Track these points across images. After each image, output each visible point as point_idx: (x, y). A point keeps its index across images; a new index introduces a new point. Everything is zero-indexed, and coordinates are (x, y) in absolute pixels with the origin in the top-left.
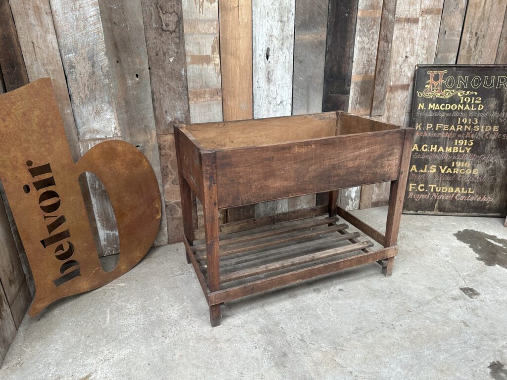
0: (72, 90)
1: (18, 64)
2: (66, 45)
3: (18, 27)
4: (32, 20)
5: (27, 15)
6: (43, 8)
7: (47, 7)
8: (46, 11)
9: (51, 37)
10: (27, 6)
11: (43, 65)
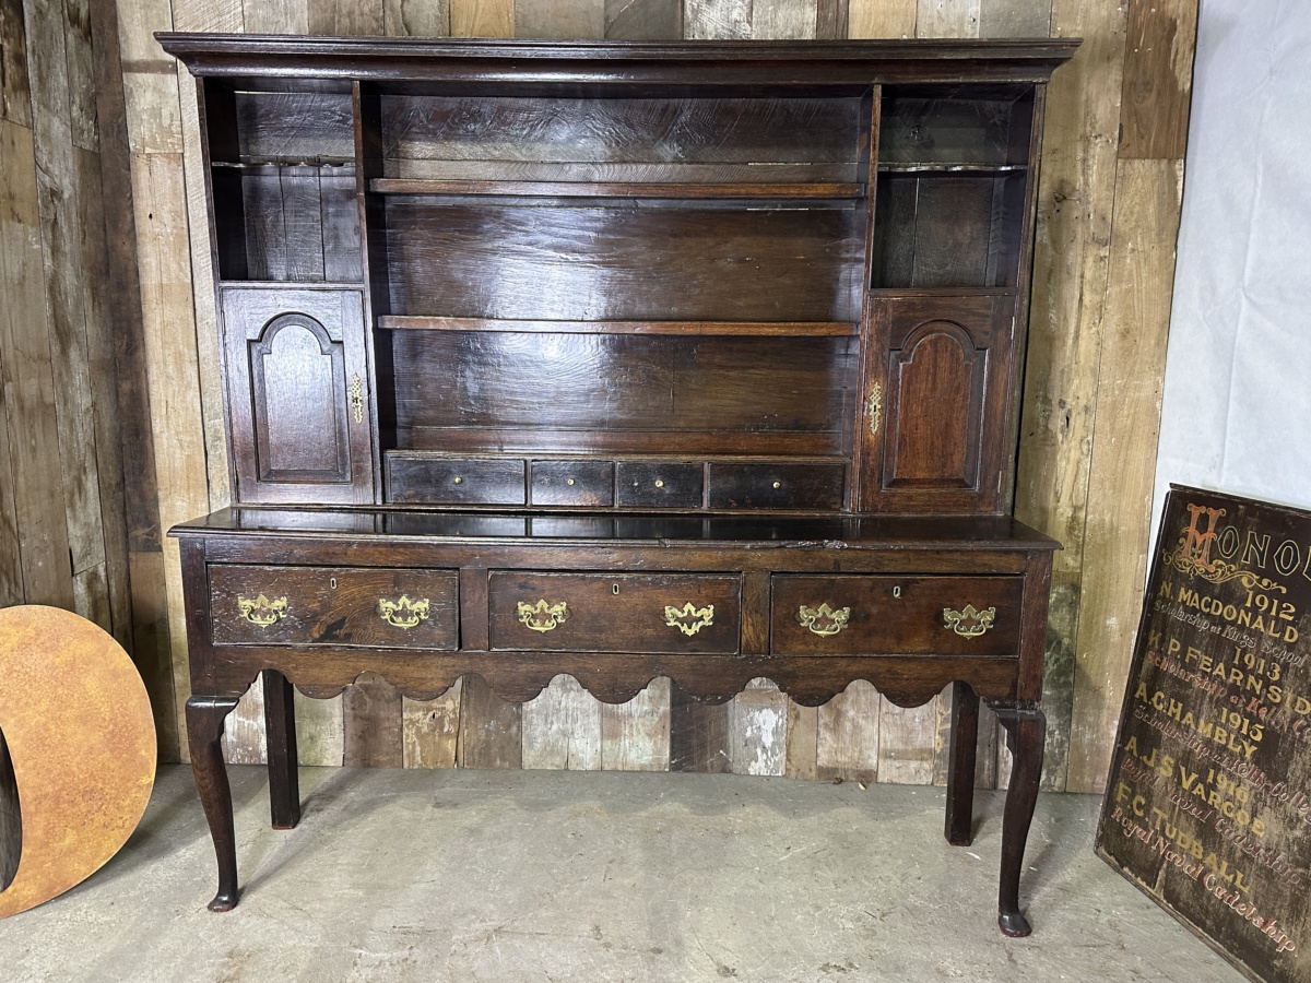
0: (212, 473)
1: (144, 431)
2: (212, 406)
3: (151, 380)
4: (171, 369)
5: (165, 364)
6: (187, 355)
7: (194, 352)
8: (190, 357)
9: (193, 394)
10: (167, 352)
11: (177, 433)
